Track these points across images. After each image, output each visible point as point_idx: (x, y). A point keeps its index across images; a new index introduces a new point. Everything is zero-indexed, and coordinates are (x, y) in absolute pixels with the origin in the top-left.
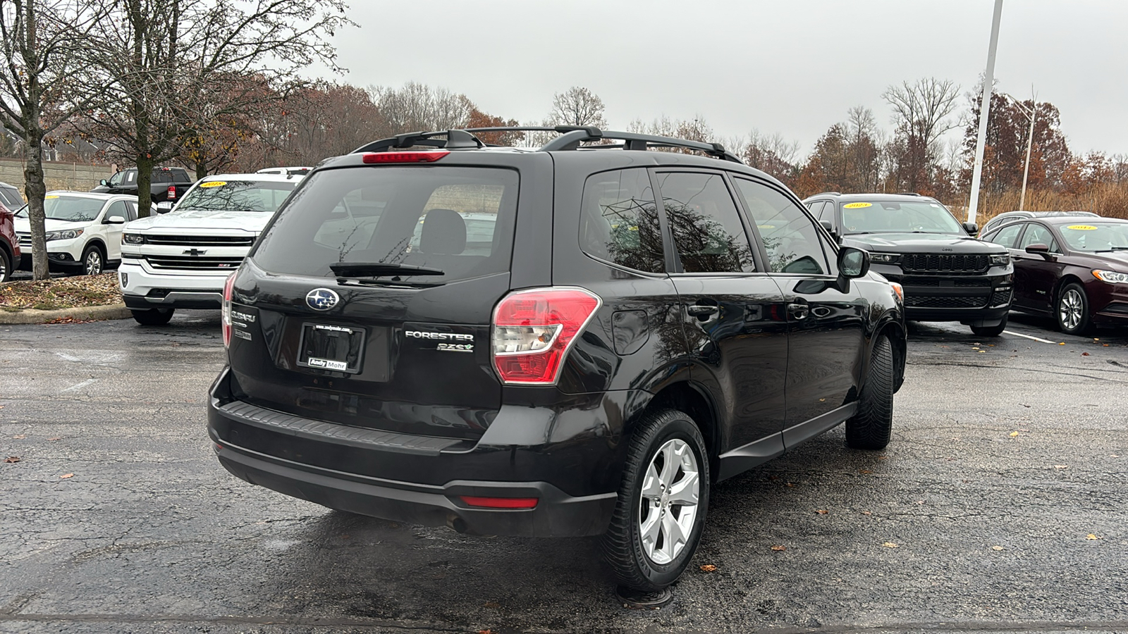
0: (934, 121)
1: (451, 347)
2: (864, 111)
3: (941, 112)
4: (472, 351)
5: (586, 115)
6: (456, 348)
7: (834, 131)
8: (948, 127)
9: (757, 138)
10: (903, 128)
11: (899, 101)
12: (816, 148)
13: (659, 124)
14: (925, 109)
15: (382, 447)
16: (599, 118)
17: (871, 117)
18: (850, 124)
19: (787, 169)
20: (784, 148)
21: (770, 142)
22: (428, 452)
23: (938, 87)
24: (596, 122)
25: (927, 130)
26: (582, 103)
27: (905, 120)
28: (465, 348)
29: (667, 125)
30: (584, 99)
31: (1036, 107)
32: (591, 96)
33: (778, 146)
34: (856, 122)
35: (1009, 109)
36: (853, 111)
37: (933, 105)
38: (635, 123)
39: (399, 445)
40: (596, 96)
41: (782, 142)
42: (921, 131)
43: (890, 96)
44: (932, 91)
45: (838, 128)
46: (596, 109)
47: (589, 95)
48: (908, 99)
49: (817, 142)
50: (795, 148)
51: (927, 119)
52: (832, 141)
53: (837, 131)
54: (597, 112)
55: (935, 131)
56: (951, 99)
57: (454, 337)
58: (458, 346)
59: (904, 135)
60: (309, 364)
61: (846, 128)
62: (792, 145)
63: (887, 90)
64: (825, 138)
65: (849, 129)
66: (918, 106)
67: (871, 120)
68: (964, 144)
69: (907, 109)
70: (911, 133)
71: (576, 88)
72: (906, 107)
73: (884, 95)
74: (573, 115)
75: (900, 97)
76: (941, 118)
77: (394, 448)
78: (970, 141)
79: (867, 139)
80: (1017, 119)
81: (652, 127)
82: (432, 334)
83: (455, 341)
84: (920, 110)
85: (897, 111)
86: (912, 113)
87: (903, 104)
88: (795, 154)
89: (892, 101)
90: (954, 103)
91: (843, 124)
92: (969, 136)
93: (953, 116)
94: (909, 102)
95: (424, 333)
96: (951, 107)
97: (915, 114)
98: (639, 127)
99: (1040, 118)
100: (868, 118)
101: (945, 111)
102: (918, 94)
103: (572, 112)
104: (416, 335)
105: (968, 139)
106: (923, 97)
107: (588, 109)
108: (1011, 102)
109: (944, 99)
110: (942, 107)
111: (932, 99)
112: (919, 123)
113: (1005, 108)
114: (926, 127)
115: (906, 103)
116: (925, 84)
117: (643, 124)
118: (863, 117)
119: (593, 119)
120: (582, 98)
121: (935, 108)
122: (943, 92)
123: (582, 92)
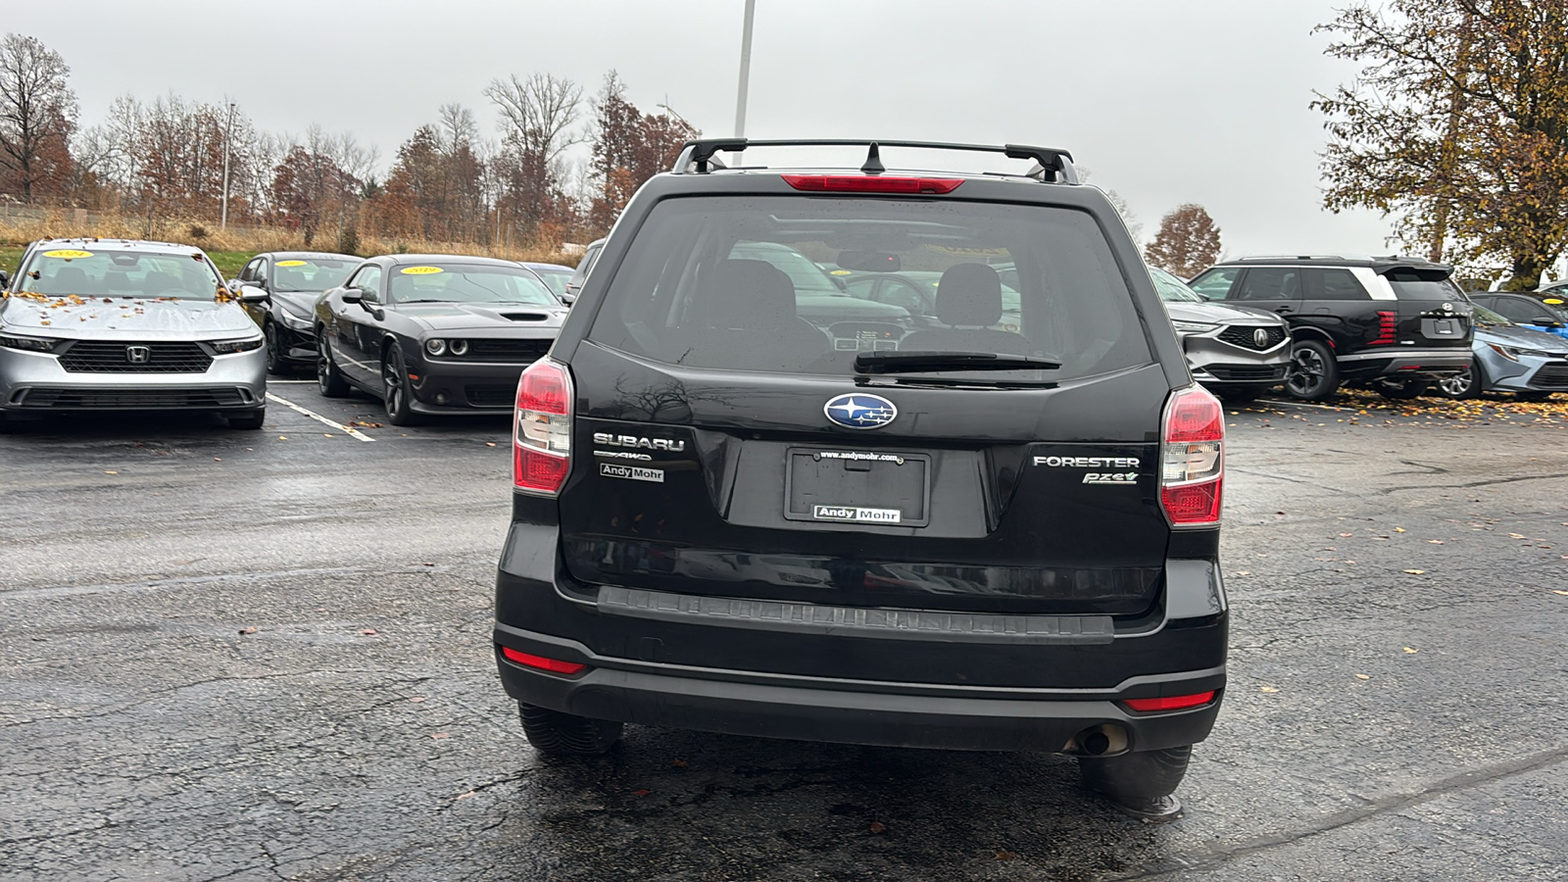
0: (553, 129)
1: (1105, 479)
2: (461, 110)
3: (561, 120)
4: (1135, 482)
5: (36, 81)
6: (1112, 480)
7: (423, 136)
8: (570, 141)
9: (320, 137)
10: (513, 138)
11: (507, 102)
12: (398, 157)
13: (165, 103)
14: (540, 115)
15: (1014, 639)
16: (61, 87)
17: (471, 120)
18: (443, 128)
19: (350, 183)
20: (357, 153)
21: (338, 144)
22: (1096, 640)
23: (555, 88)
24: (56, 93)
25: (545, 143)
26: (28, 60)
27: (516, 127)
28: (1125, 479)
29: (177, 108)
30: (32, 54)
31: (671, 124)
32: (46, 51)
33: (350, 152)
34: (452, 125)
35: (641, 124)
36: (446, 109)
37: (551, 111)
38: (124, 101)
39: (1045, 634)
40: (55, 52)
41: (354, 146)
42: (536, 143)
43: (495, 94)
44: (548, 92)
45: (427, 132)
46: (54, 73)
47: (41, 49)
48: (519, 100)
49: (400, 149)
50: (374, 156)
51: (543, 128)
52: (420, 149)
53: (427, 136)
54: (56, 77)
55: (555, 144)
56: (572, 105)
57: (1112, 463)
58: (1115, 476)
59: (513, 148)
60: (815, 516)
61: (437, 131)
62: (369, 151)
63: (491, 85)
64: (411, 144)
65: (442, 134)
66: (532, 110)
67: (470, 124)
68: (591, 165)
69: (518, 114)
70: (524, 147)
71: (16, 35)
72: (517, 110)
73: (487, 91)
74: (12, 79)
75: (508, 95)
76: (562, 129)
77: (1036, 639)
78: (599, 162)
79: (466, 150)
80: (652, 138)
81: (154, 109)
82: (1078, 459)
83: (1113, 469)
84: (534, 115)
85: (505, 115)
86: (525, 119)
87: (513, 106)
88: (374, 164)
89: (498, 100)
90: (576, 110)
91: (433, 126)
92: (597, 155)
93: (575, 128)
94: (520, 104)
95: (1064, 459)
96: (574, 115)
97: (528, 120)
98: (131, 107)
99: (677, 139)
100: (466, 121)
101: (565, 120)
102: (531, 94)
103: (10, 74)
104: (1052, 462)
105: (596, 159)
106: (536, 99)
107: (39, 71)
108: (643, 114)
109: (564, 103)
110: (561, 114)
111: (549, 102)
112: (533, 133)
113: (638, 123)
114: (540, 138)
115: (515, 104)
116: (539, 82)
117: (137, 102)
118: (459, 118)
119: (50, 87)
120: (28, 52)
121: (553, 114)
122: (563, 94)
123: (28, 44)
